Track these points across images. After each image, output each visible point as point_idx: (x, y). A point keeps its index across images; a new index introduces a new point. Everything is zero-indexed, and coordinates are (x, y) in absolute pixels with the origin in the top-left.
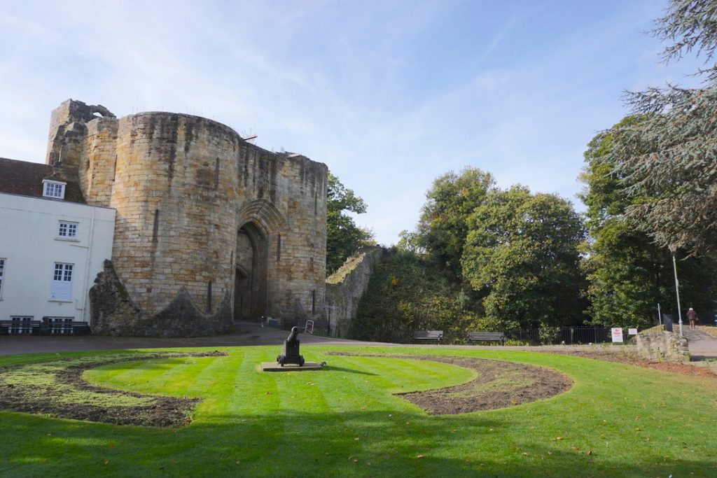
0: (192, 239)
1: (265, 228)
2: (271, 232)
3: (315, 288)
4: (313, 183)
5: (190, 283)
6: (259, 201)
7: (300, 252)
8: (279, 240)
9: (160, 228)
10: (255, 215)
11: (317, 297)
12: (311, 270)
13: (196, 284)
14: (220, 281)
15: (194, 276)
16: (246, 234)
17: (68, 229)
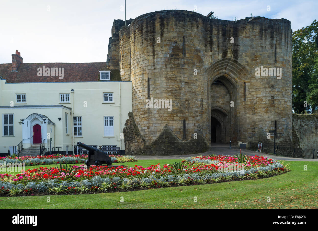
0: (170, 94)
1: (234, 79)
2: (238, 81)
3: (277, 119)
4: (272, 37)
5: (170, 122)
6: (223, 60)
7: (262, 93)
8: (245, 86)
9: (151, 89)
10: (224, 71)
11: (278, 126)
12: (273, 105)
13: (175, 122)
14: (192, 119)
15: (173, 117)
16: (223, 85)
17: (108, 97)
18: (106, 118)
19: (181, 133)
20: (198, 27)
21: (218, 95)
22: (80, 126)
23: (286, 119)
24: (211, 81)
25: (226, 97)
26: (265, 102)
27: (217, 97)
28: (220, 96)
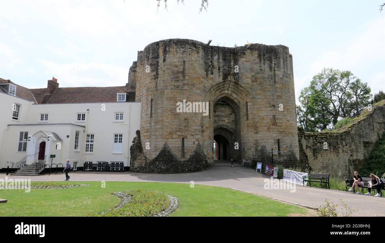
0: (170, 113)
1: (237, 99)
2: (241, 101)
3: (279, 137)
4: (271, 61)
5: (169, 140)
6: (224, 82)
7: (263, 112)
8: (247, 106)
9: (153, 109)
10: (226, 92)
11: (282, 144)
12: (275, 124)
13: (173, 140)
14: (191, 137)
15: (172, 136)
16: (228, 105)
17: (119, 116)
18: (116, 136)
19: (179, 151)
20: (198, 53)
21: (223, 114)
22: (92, 143)
23: (289, 137)
24: (213, 101)
25: (231, 116)
26: (266, 121)
27: (222, 116)
28: (225, 115)
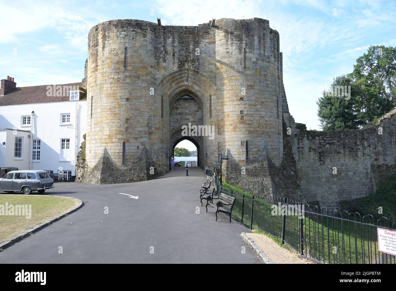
0: (109, 112)
1: (199, 92)
2: (204, 94)
3: (249, 138)
4: (241, 41)
5: (109, 144)
6: (181, 70)
7: (229, 107)
8: (211, 100)
9: (93, 108)
10: (186, 83)
12: (243, 122)
13: (113, 145)
14: (135, 141)
15: (111, 139)
16: (193, 99)
18: (63, 141)
19: (120, 158)
20: (145, 36)
21: (187, 111)
22: (38, 150)
23: (263, 138)
24: (169, 96)
25: (197, 113)
26: (232, 119)
27: (186, 114)
28: (190, 113)
